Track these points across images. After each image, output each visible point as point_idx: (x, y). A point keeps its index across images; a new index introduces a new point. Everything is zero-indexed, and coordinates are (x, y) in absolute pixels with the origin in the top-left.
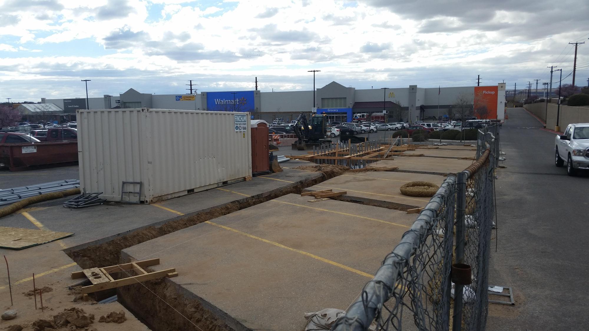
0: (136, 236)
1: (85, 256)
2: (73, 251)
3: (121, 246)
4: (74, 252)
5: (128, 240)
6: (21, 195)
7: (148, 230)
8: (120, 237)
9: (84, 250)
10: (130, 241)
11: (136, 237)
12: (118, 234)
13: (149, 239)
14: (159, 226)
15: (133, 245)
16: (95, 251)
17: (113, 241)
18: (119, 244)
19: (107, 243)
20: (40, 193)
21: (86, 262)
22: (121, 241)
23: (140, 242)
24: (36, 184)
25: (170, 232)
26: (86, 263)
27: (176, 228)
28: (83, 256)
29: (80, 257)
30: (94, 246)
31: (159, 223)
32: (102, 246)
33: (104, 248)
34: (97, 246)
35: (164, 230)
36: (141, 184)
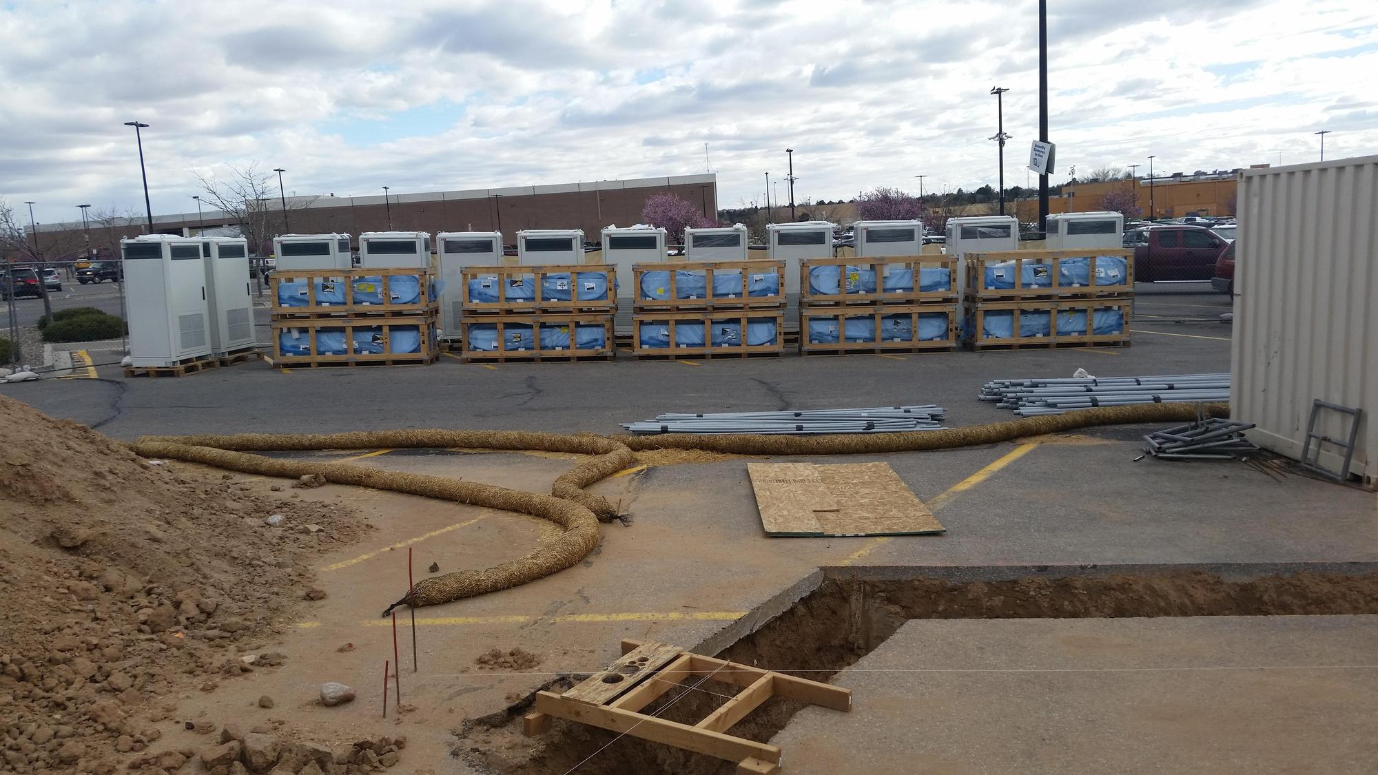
0: (1113, 589)
1: (897, 604)
2: (860, 577)
3: (1039, 607)
4: (865, 582)
5: (1075, 595)
6: (1099, 398)
7: (1179, 582)
8: (1041, 579)
9: (899, 585)
10: (1081, 601)
11: (1112, 592)
12: (1039, 567)
13: (1167, 614)
14: (1245, 579)
15: (1086, 614)
16: (932, 597)
17: (1015, 582)
18: (1032, 597)
19: (989, 583)
20: (1157, 400)
21: (892, 620)
22: (1043, 592)
23: (1120, 612)
24: (1190, 373)
25: (1285, 609)
26: (893, 623)
27: (1322, 602)
28: (889, 600)
29: (878, 601)
30: (936, 582)
31: (1246, 568)
32: (969, 588)
33: (970, 596)
34: (949, 585)
35: (1262, 597)
36: (1359, 417)
